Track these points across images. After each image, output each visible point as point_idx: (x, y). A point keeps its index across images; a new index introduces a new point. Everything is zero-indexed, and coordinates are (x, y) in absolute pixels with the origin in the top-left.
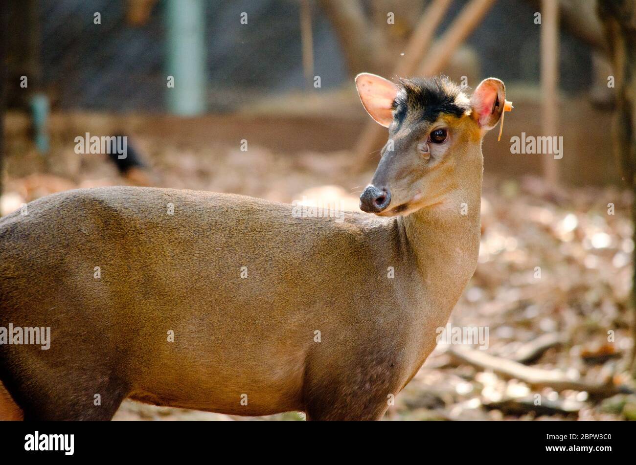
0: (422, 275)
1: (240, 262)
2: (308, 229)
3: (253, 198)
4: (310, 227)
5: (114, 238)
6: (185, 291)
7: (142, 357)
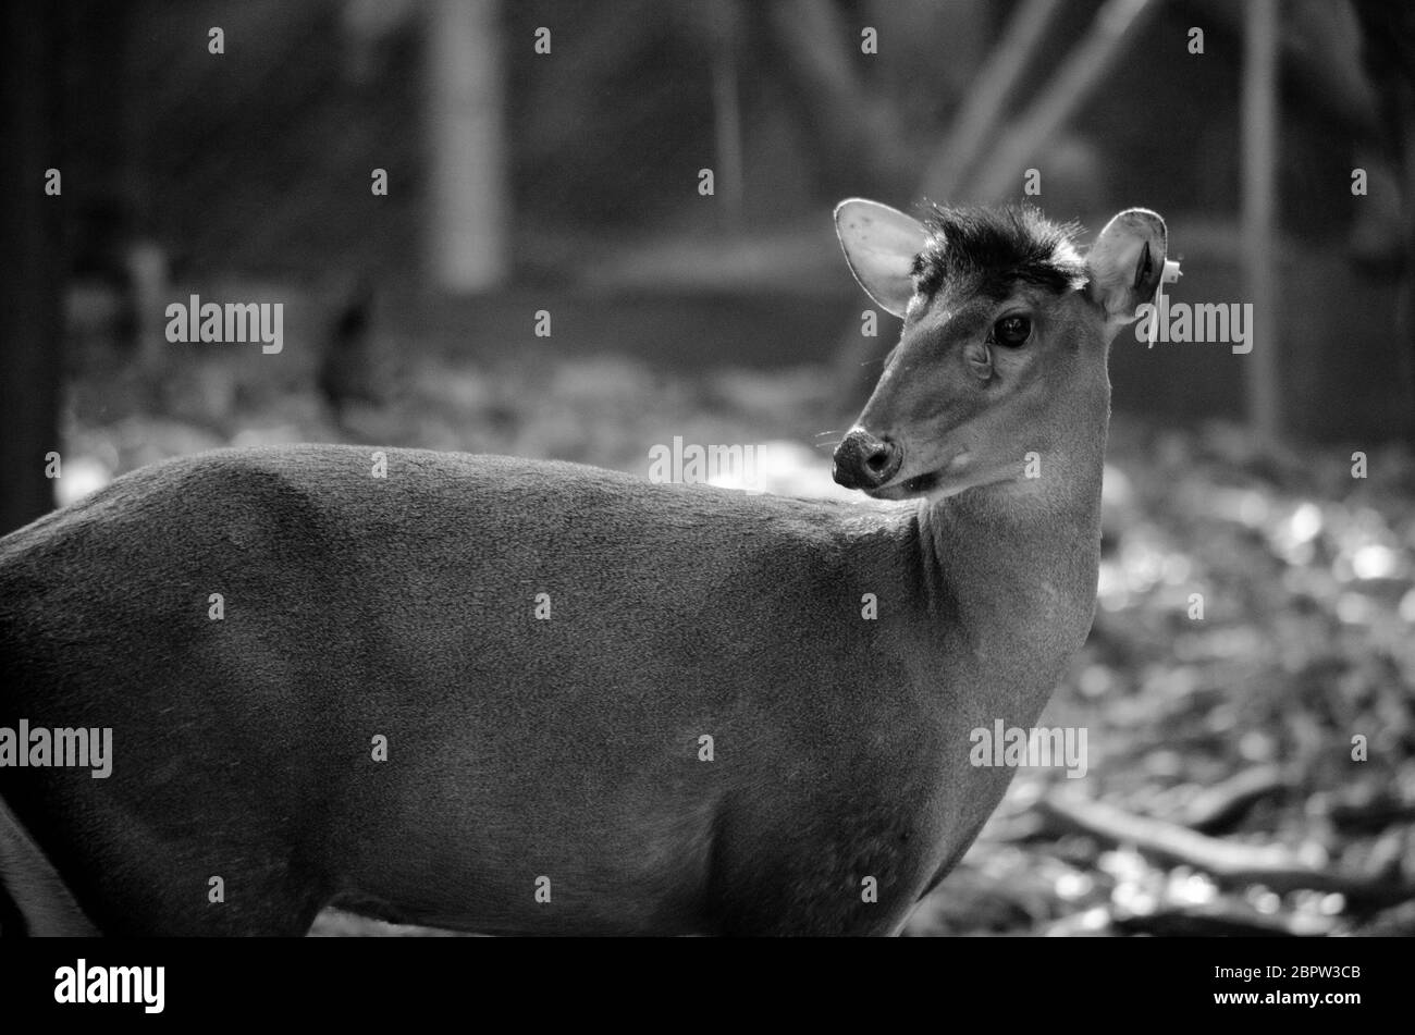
0: (969, 640)
1: (572, 610)
2: (720, 536)
3: (601, 470)
4: (725, 533)
5: (300, 556)
6: (452, 675)
7: (359, 818)
